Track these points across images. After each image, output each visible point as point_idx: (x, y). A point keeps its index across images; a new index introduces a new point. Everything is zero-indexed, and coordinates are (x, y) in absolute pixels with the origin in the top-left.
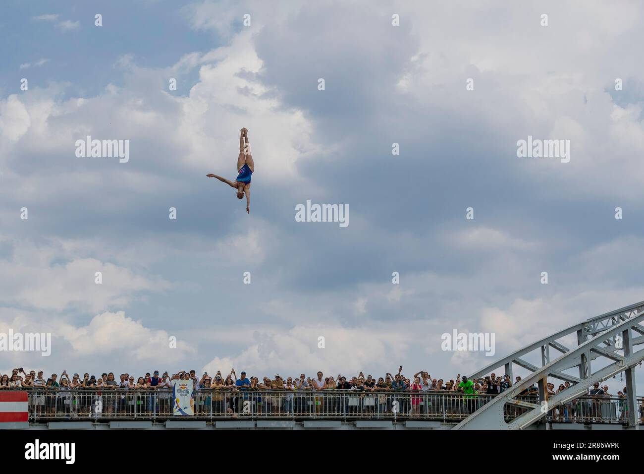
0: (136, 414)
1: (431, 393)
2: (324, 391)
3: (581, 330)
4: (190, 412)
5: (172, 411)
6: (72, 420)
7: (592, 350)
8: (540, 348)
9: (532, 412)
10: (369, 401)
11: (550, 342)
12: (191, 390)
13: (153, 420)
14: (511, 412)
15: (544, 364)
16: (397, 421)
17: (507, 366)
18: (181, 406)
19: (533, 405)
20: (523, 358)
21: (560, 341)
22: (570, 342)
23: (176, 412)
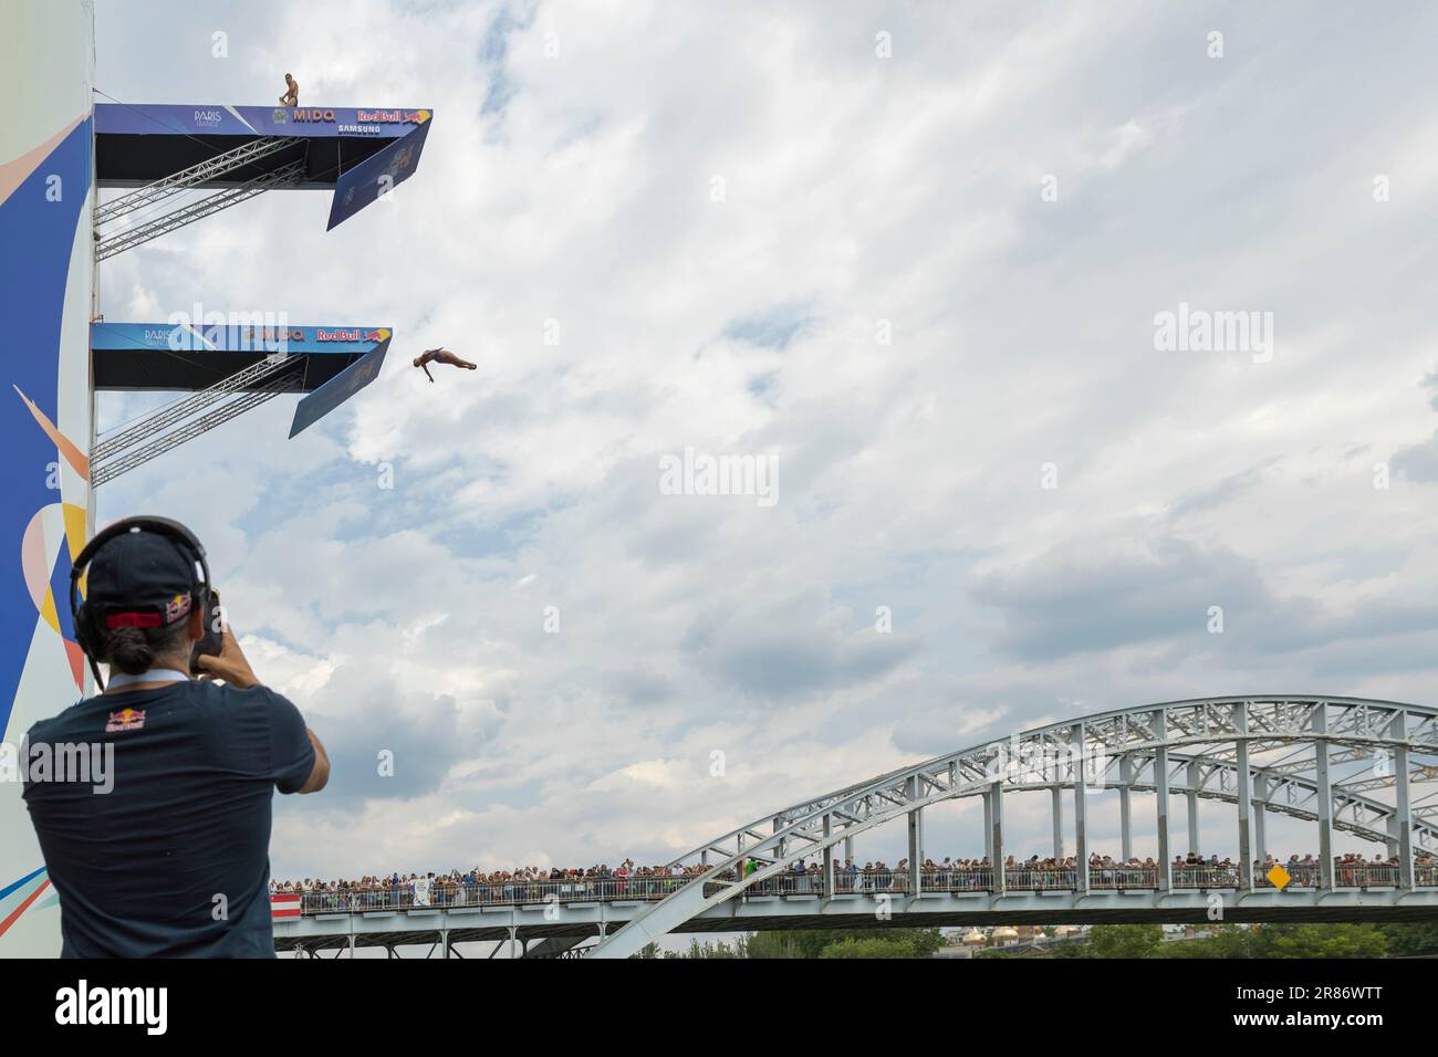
0: (383, 907)
1: (636, 878)
2: (538, 882)
3: (778, 819)
4: (427, 903)
5: (412, 902)
6: (334, 913)
7: (792, 834)
8: (736, 837)
9: (729, 890)
10: (580, 888)
11: (747, 830)
12: (428, 887)
13: (397, 910)
14: (709, 890)
15: (739, 851)
16: (605, 901)
17: (704, 853)
18: (420, 899)
19: (731, 883)
20: (719, 846)
21: (757, 829)
22: (767, 829)
23: (416, 904)
